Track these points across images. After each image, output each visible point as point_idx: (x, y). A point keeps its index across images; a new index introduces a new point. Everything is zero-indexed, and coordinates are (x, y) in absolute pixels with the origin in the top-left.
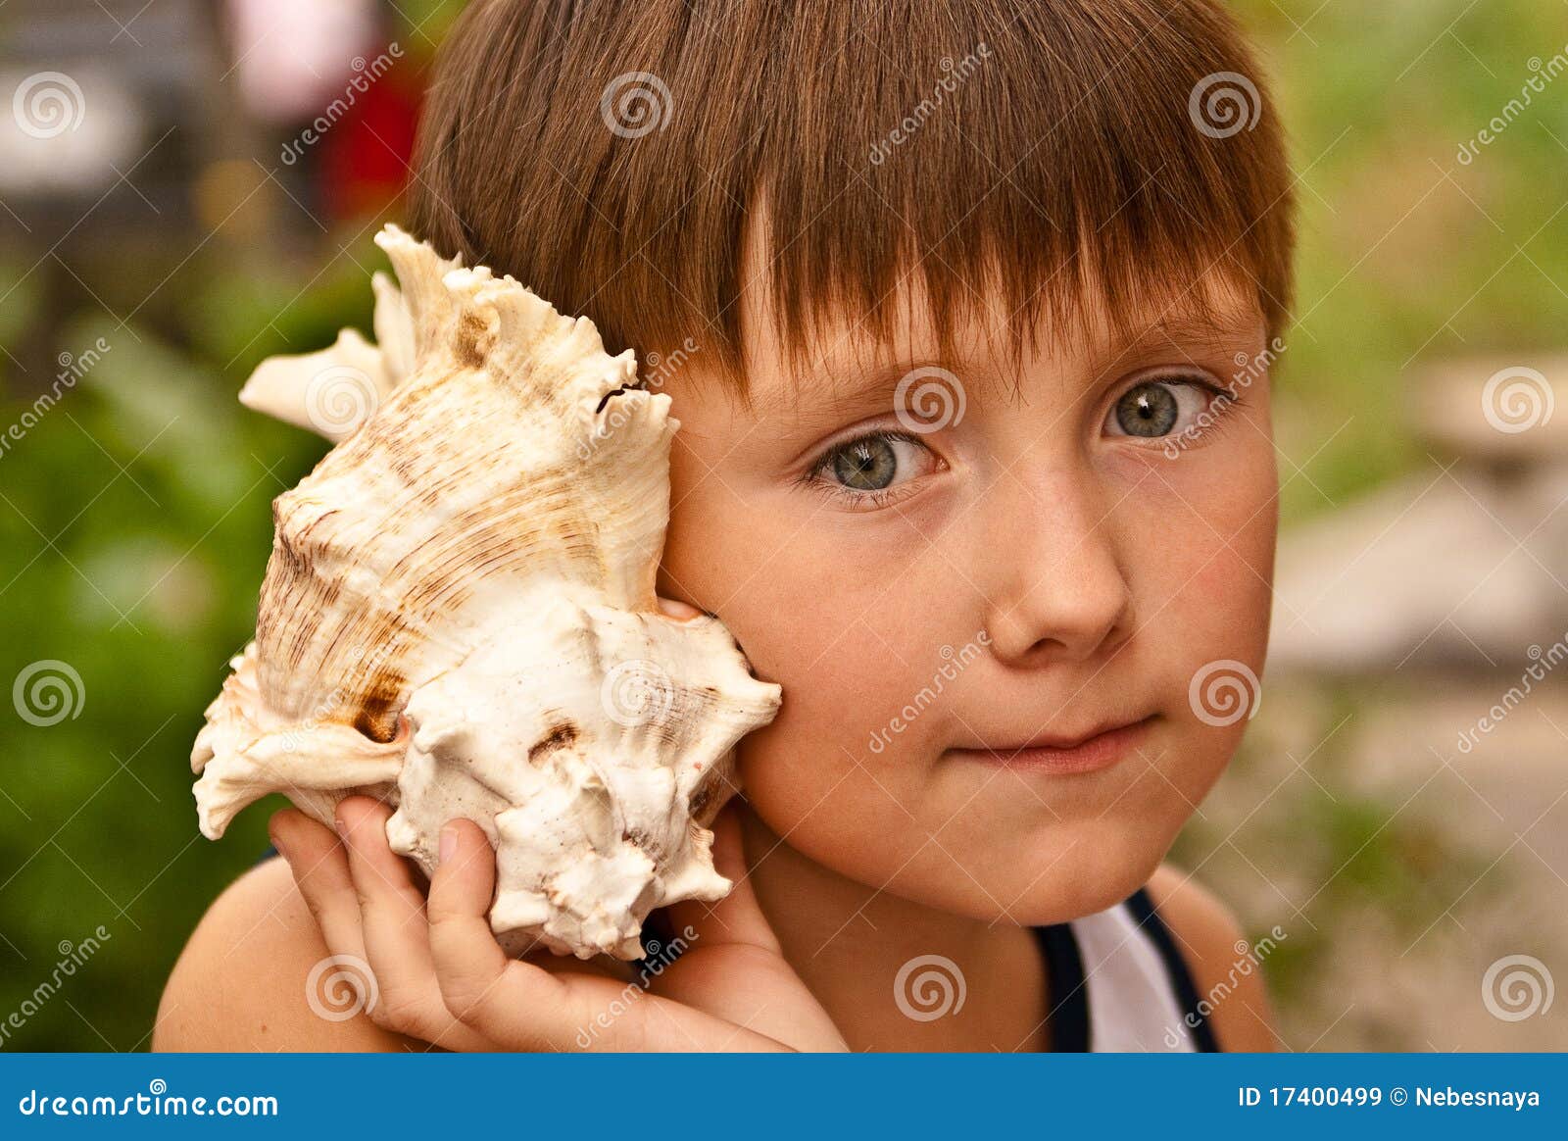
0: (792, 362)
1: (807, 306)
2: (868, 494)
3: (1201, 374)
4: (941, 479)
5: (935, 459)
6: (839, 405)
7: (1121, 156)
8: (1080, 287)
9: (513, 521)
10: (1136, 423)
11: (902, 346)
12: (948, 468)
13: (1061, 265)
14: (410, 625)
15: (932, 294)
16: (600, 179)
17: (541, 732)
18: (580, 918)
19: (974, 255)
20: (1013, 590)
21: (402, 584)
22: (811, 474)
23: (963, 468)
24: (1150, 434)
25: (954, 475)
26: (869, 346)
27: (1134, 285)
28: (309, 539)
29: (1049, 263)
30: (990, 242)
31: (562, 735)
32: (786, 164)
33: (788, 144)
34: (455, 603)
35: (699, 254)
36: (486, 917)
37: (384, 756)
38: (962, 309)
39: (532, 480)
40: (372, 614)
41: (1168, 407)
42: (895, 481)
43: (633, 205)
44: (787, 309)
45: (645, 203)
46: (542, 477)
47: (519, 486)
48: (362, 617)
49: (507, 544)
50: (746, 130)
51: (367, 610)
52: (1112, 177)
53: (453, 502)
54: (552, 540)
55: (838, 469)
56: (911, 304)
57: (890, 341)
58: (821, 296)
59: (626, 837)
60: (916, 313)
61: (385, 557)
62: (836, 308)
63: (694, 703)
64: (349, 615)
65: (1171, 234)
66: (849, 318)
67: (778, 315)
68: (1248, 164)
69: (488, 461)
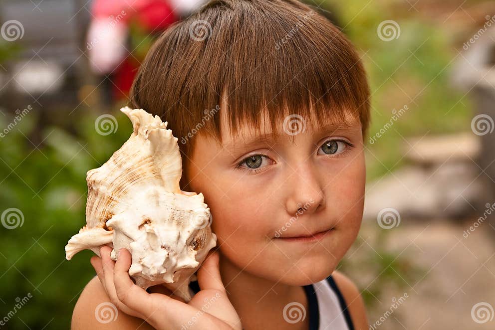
0: (233, 134)
1: (237, 120)
2: (254, 170)
3: (344, 139)
4: (274, 166)
5: (272, 161)
6: (246, 146)
7: (320, 78)
8: (310, 113)
9: (140, 170)
10: (327, 150)
11: (262, 130)
12: (276, 163)
13: (305, 107)
14: (115, 199)
15: (270, 116)
16: (183, 87)
17: (142, 222)
18: (149, 268)
19: (281, 105)
20: (293, 195)
21: (112, 189)
22: (239, 165)
23: (280, 163)
24: (331, 153)
25: (277, 165)
26: (254, 129)
27: (324, 114)
28: (90, 179)
29: (301, 107)
30: (285, 102)
31: (147, 222)
32: (231, 81)
33: (232, 76)
34: (125, 193)
35: (209, 106)
36: (128, 272)
37: (109, 234)
38: (278, 119)
39: (144, 159)
40: (105, 198)
41: (335, 145)
42: (261, 166)
43: (191, 94)
44: (232, 120)
45: (194, 93)
46: (147, 158)
47: (141, 161)
48: (104, 198)
49: (138, 176)
50: (221, 73)
51: (104, 197)
52: (318, 84)
53: (125, 167)
54: (149, 174)
55: (247, 163)
56: (265, 119)
57: (259, 128)
58: (241, 117)
59: (163, 247)
60: (266, 121)
61: (108, 182)
62: (245, 120)
63: (187, 214)
64: (101, 198)
65: (334, 100)
66: (248, 122)
67: (230, 121)
68: (356, 82)
69: (134, 155)
